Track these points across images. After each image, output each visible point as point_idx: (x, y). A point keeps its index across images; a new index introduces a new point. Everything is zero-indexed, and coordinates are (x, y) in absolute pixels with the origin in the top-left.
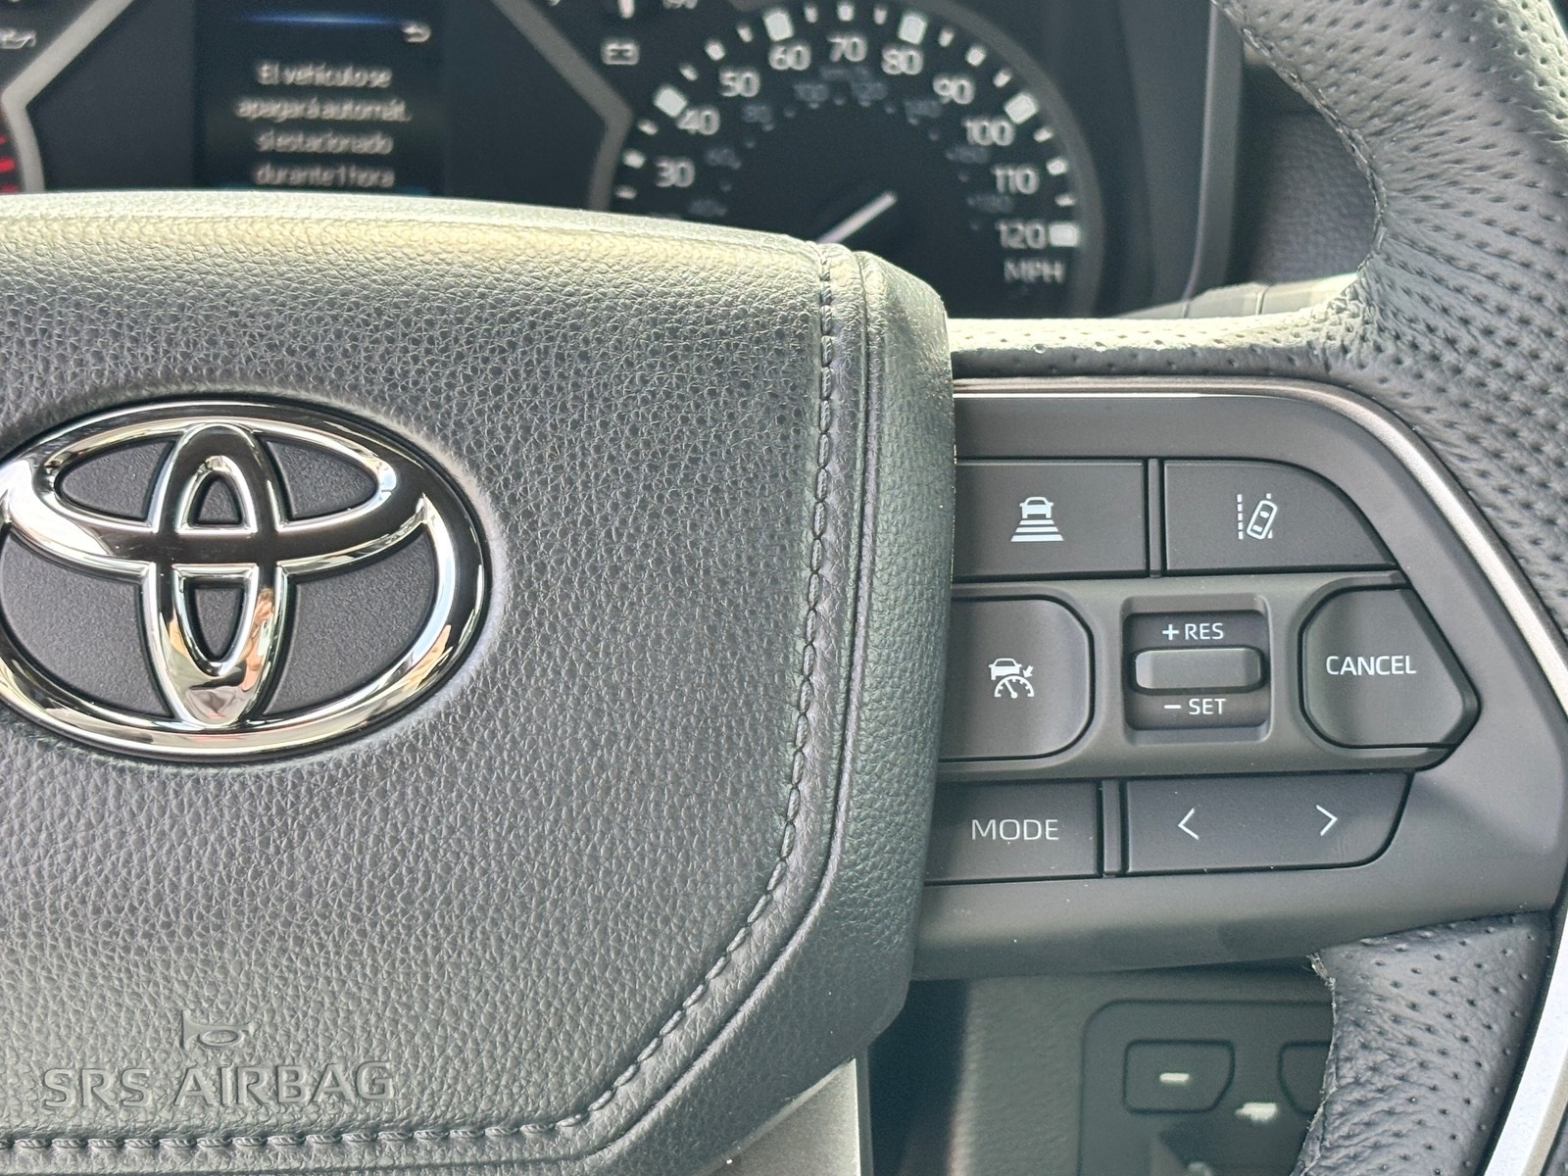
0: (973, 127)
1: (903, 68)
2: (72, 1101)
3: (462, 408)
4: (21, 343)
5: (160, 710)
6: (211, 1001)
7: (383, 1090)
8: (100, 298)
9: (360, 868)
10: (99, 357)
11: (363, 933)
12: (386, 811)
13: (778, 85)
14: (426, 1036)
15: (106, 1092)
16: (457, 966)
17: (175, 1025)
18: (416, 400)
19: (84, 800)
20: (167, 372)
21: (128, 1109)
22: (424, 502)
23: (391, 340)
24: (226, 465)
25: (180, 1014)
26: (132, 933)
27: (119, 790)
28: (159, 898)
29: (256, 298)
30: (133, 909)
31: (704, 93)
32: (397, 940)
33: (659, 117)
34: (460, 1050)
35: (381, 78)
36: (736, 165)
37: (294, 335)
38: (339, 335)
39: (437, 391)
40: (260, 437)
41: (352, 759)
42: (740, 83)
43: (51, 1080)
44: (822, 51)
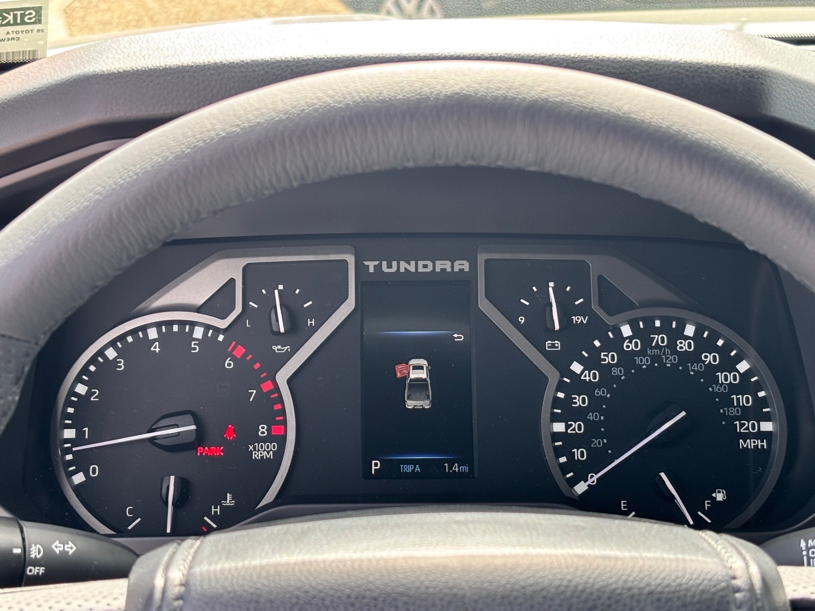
1: (686, 348)
44: (647, 343)
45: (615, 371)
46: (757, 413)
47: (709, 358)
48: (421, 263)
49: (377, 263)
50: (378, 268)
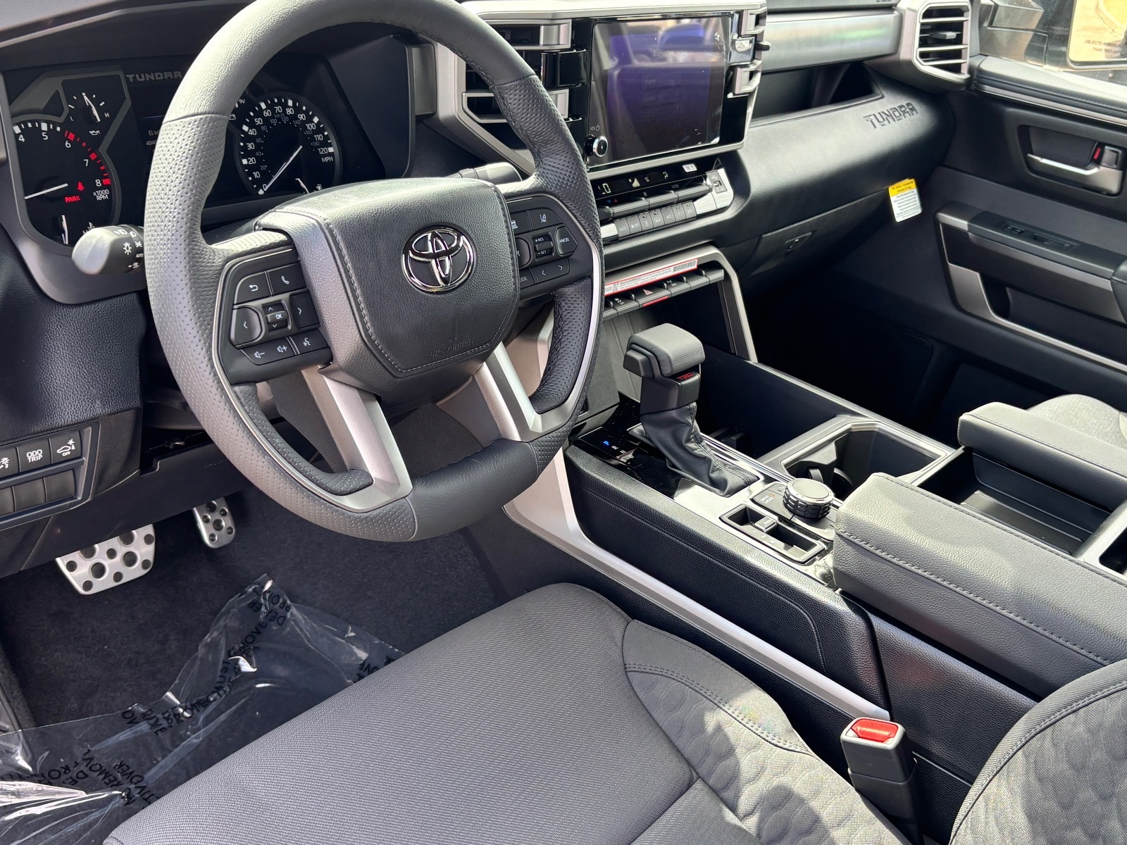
0: (307, 126)
1: (290, 112)
13: (266, 120)
31: (251, 125)
33: (244, 132)
42: (258, 121)
44: (273, 111)
45: (263, 128)
46: (326, 144)
47: (301, 117)
48: (156, 74)
49: (133, 76)
50: (134, 78)
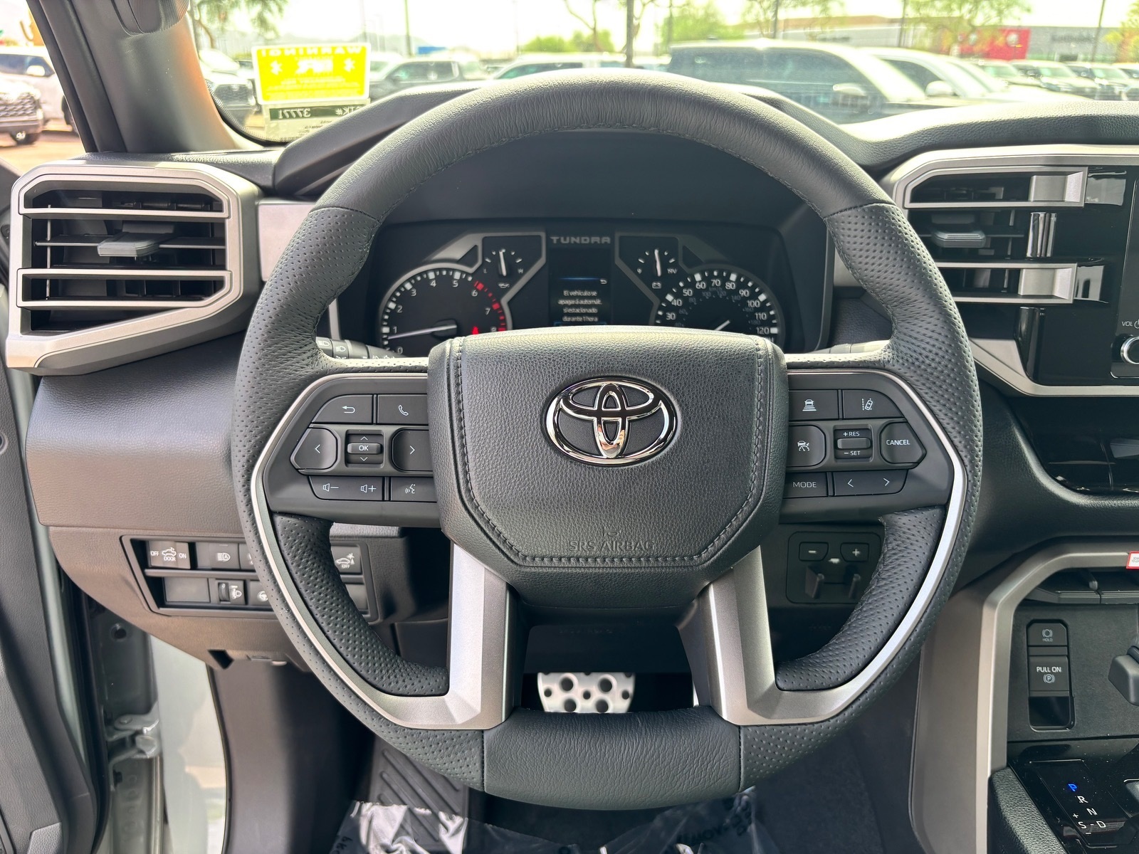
0: (750, 303)
2: (577, 549)
3: (669, 378)
4: (563, 364)
5: (597, 453)
6: (611, 525)
7: (652, 547)
8: (581, 353)
9: (647, 492)
10: (581, 367)
11: (648, 508)
12: (653, 478)
13: (698, 293)
14: (662, 534)
15: (585, 547)
16: (671, 517)
17: (602, 530)
18: (658, 377)
19: (581, 475)
20: (598, 371)
21: (590, 551)
22: (661, 402)
23: (651, 362)
24: (614, 394)
25: (603, 528)
26: (592, 507)
27: (589, 473)
28: (599, 499)
29: (618, 352)
30: (593, 502)
31: (678, 296)
32: (656, 510)
33: (667, 302)
34: (670, 538)
35: (594, 294)
36: (687, 314)
37: (628, 361)
38: (639, 361)
39: (663, 374)
40: (620, 386)
41: (645, 466)
42: (688, 292)
43: (571, 543)
